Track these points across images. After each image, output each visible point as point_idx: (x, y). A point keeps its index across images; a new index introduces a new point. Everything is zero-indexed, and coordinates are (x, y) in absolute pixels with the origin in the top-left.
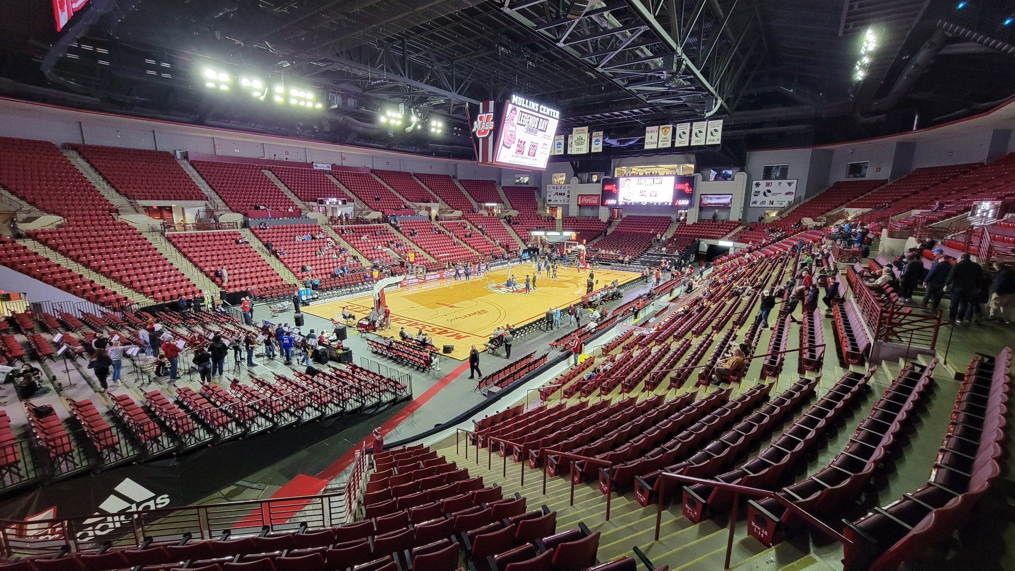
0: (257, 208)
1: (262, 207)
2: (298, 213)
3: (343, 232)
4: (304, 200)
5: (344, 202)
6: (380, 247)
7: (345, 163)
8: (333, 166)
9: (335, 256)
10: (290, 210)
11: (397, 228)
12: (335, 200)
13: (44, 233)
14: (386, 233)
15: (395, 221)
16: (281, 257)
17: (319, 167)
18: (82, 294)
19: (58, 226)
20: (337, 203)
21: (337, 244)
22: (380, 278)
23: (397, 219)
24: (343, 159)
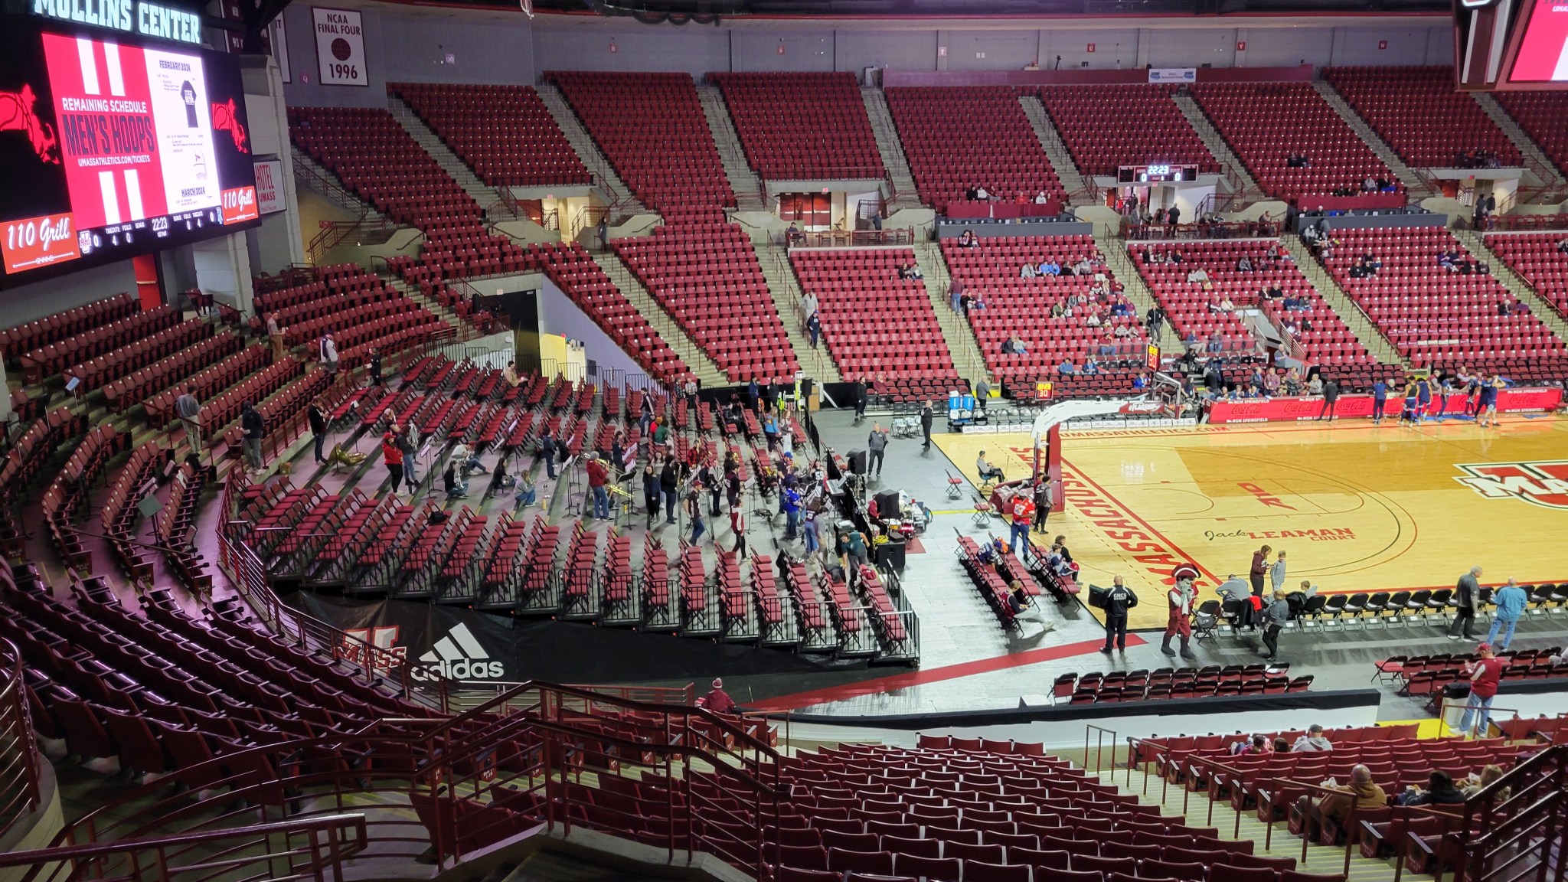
0: (972, 195)
1: (982, 194)
2: (1059, 207)
3: (1146, 258)
4: (1085, 170)
5: (1189, 175)
6: (1227, 305)
7: (1242, 59)
8: (1205, 71)
9: (1094, 320)
10: (1041, 200)
11: (1315, 251)
12: (1164, 169)
13: (630, 245)
14: (1276, 263)
15: (1319, 228)
16: (973, 313)
17: (1164, 76)
18: (636, 353)
19: (654, 232)
20: (1170, 177)
21: (1113, 290)
22: (1056, 398)
23: (1326, 223)
24: (1240, 46)
